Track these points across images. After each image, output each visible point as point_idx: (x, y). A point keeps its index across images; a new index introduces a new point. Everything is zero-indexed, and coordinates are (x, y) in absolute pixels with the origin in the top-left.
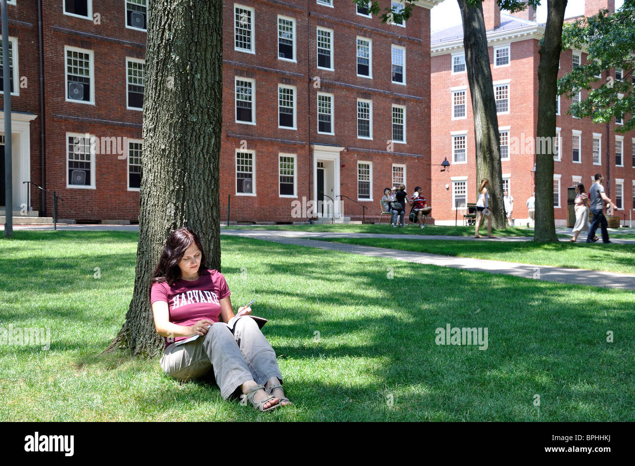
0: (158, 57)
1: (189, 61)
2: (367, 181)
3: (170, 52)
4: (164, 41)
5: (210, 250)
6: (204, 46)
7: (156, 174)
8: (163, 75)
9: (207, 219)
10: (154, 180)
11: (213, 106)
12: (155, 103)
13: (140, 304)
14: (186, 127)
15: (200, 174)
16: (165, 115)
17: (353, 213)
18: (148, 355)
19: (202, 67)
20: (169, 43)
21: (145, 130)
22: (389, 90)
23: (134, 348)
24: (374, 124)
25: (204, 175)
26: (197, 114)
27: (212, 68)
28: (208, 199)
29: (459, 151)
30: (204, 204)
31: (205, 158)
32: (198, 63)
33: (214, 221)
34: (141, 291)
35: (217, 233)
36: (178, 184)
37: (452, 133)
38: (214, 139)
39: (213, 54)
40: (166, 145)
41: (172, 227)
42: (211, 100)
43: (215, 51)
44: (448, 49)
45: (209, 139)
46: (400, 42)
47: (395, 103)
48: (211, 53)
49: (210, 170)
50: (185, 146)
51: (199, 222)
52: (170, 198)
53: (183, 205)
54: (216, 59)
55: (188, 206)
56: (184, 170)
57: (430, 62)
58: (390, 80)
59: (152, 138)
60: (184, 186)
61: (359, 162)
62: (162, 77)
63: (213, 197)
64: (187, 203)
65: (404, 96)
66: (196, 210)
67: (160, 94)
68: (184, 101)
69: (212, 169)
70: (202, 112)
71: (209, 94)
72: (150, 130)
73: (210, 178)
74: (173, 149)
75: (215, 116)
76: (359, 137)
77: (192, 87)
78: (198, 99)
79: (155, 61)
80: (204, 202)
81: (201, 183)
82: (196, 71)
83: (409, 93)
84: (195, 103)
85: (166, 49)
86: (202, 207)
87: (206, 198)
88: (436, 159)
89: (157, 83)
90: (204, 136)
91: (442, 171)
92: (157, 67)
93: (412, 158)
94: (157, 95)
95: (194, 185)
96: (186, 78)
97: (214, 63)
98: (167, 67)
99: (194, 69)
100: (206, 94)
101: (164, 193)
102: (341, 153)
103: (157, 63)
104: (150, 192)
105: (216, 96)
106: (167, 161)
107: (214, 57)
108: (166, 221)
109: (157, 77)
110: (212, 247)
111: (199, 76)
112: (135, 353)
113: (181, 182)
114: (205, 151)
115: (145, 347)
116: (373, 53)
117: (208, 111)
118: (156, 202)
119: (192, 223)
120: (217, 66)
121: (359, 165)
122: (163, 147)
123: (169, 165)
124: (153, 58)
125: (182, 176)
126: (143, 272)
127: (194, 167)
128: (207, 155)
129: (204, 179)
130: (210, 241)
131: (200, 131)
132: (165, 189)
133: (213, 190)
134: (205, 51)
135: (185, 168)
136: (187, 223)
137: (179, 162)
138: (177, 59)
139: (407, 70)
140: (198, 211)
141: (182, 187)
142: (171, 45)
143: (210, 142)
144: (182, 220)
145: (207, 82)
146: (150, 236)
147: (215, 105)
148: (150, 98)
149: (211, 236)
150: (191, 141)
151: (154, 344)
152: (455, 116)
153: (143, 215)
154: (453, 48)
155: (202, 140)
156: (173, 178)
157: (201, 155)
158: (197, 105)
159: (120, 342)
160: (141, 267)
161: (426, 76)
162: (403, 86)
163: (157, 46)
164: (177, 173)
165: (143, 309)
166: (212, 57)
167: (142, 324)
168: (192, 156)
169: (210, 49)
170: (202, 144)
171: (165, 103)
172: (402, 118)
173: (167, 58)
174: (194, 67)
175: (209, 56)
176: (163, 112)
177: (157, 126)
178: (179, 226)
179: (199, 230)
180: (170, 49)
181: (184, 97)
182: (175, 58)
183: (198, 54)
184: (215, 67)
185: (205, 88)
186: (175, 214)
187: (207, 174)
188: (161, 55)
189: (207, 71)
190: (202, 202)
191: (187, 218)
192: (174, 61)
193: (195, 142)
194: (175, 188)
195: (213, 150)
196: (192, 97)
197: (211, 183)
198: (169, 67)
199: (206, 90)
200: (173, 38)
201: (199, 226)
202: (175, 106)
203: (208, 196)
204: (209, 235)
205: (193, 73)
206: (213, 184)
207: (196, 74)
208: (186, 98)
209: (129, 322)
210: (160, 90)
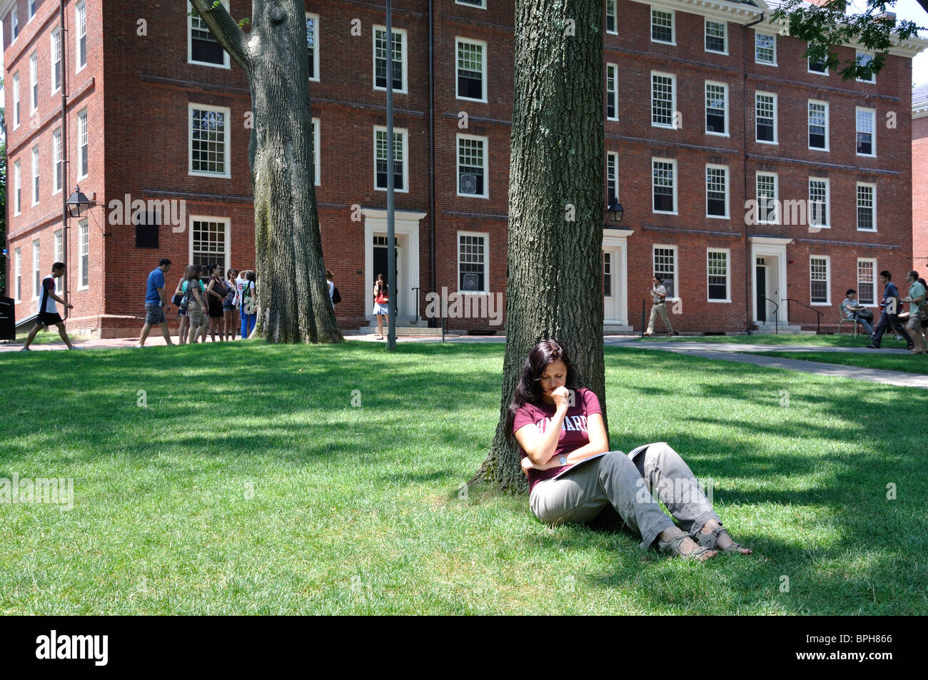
0: (524, 132)
1: (561, 133)
2: (823, 280)
3: (538, 125)
4: (531, 112)
5: (589, 364)
6: (579, 114)
7: (524, 272)
8: (530, 152)
9: (585, 326)
10: (521, 279)
11: (591, 187)
12: (522, 186)
14: (559, 214)
15: (576, 271)
16: (534, 200)
17: (804, 321)
18: (516, 490)
19: (577, 140)
20: (538, 115)
21: (511, 220)
22: (852, 164)
23: (501, 481)
24: (832, 208)
25: (581, 273)
26: (572, 197)
27: (590, 141)
28: (586, 302)
30: (582, 308)
31: (582, 252)
32: (572, 136)
33: (595, 328)
35: (598, 343)
36: (550, 283)
38: (593, 228)
39: (592, 124)
40: (534, 237)
41: (543, 335)
42: (589, 180)
43: (593, 120)
45: (587, 228)
46: (868, 103)
47: (860, 181)
48: (589, 123)
49: (588, 266)
50: (558, 237)
51: (575, 329)
52: (540, 302)
53: (555, 309)
54: (596, 130)
55: (562, 310)
56: (556, 267)
57: (911, 125)
58: (854, 152)
59: (518, 228)
60: (557, 286)
62: (529, 154)
63: (594, 299)
64: (561, 306)
65: (874, 171)
66: (571, 315)
67: (527, 175)
68: (556, 183)
69: (591, 265)
70: (578, 195)
71: (586, 172)
72: (517, 220)
73: (589, 276)
74: (543, 241)
75: (594, 199)
77: (565, 165)
78: (572, 180)
79: (522, 136)
80: (582, 305)
81: (577, 282)
82: (570, 146)
83: (880, 167)
84: (570, 184)
85: (534, 121)
87: (584, 300)
88: (920, 251)
89: (524, 163)
90: (581, 225)
91: (927, 265)
92: (523, 143)
93: (884, 250)
95: (569, 284)
96: (558, 155)
97: (592, 135)
98: (535, 143)
99: (567, 144)
100: (582, 172)
101: (533, 295)
102: (788, 246)
103: (524, 138)
104: (516, 293)
105: (595, 174)
106: (536, 256)
107: (592, 126)
108: (535, 329)
109: (523, 155)
110: (592, 360)
111: (573, 152)
112: (501, 487)
113: (553, 282)
114: (582, 243)
115: (513, 480)
116: (831, 119)
117: (586, 193)
118: (524, 306)
119: (567, 331)
120: (596, 138)
121: (813, 260)
122: (531, 239)
123: (538, 261)
124: (520, 133)
125: (553, 274)
127: (569, 263)
128: (585, 247)
129: (581, 277)
130: (589, 354)
132: (534, 290)
133: (592, 290)
134: (581, 121)
135: (558, 264)
136: (561, 331)
137: (550, 257)
138: (547, 132)
139: (877, 138)
140: (574, 316)
141: (555, 287)
142: (539, 117)
143: (588, 232)
144: (554, 327)
145: (583, 158)
146: (517, 348)
147: (594, 186)
148: (516, 180)
149: (590, 346)
150: (564, 232)
153: (509, 322)
155: (578, 229)
156: (543, 276)
157: (577, 248)
158: (572, 187)
159: (485, 473)
160: (508, 384)
161: (905, 144)
162: (872, 159)
163: (523, 118)
164: (549, 270)
166: (589, 127)
168: (566, 249)
169: (587, 118)
170: (578, 234)
171: (533, 186)
172: (871, 199)
173: (535, 132)
174: (568, 141)
175: (585, 126)
176: (530, 197)
177: (524, 215)
178: (551, 335)
179: (576, 339)
180: (539, 121)
181: (555, 178)
182: (545, 131)
183: (573, 124)
184: (594, 140)
185: (581, 166)
186: (546, 320)
187: (585, 271)
188: (529, 128)
189: (583, 145)
190: (579, 306)
191: (561, 325)
192: (543, 135)
193: (570, 232)
194: (546, 288)
195: (592, 242)
196: (565, 178)
197: (590, 281)
198: (538, 143)
199: (583, 168)
200: (542, 107)
201: (575, 335)
202: (545, 189)
203: (587, 299)
204: (588, 346)
205: (567, 148)
206: (592, 282)
207: (570, 149)
208: (558, 179)
209: (495, 450)
210: (527, 171)
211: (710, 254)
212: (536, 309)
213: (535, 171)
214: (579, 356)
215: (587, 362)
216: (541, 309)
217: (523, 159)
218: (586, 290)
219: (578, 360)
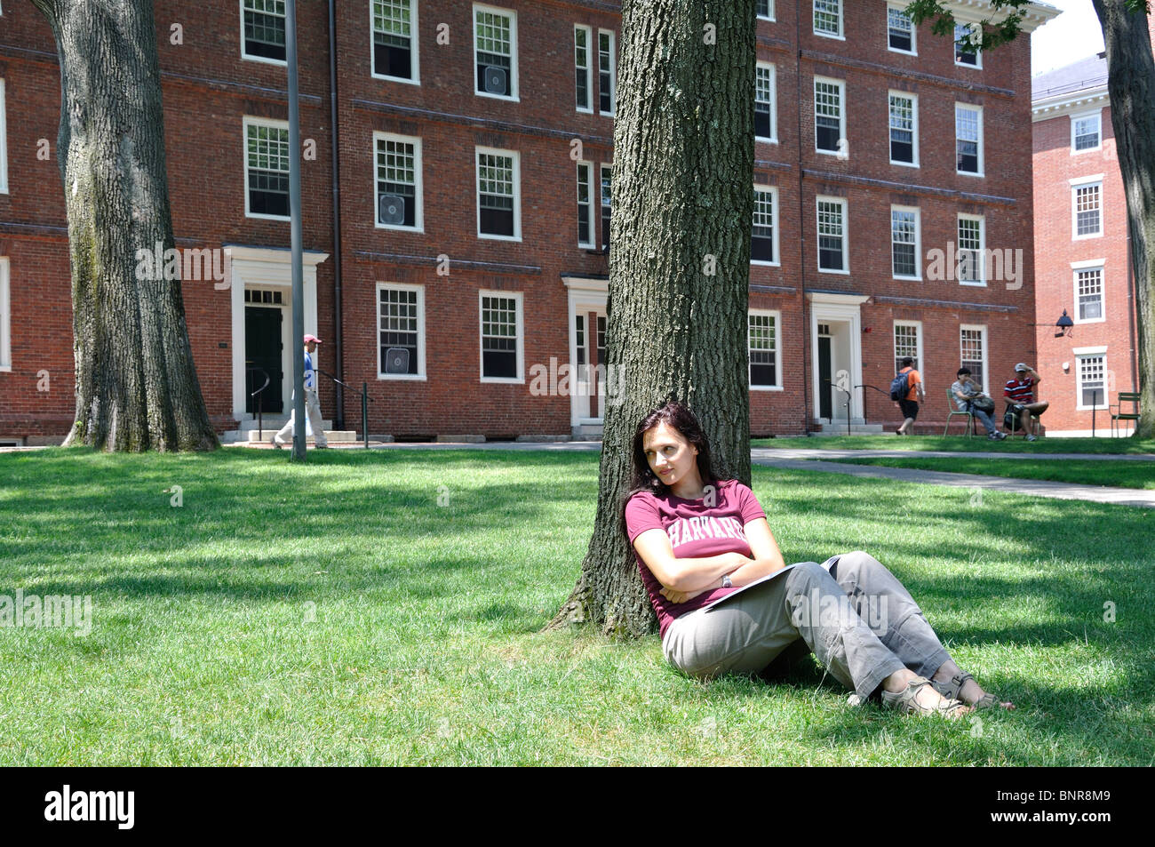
0: (642, 94)
1: (699, 96)
3: (666, 82)
4: (655, 63)
5: (735, 442)
6: (725, 68)
7: (639, 305)
8: (651, 124)
9: (730, 386)
10: (635, 315)
11: (739, 178)
12: (638, 176)
13: (609, 542)
14: (694, 218)
15: (718, 303)
16: (656, 197)
17: (886, 419)
18: (630, 633)
19: (722, 106)
20: (664, 67)
21: (617, 228)
22: (951, 187)
23: (602, 621)
24: (924, 251)
25: (724, 305)
26: (713, 192)
27: (738, 109)
28: (731, 350)
29: (1088, 298)
30: (725, 358)
31: (726, 274)
32: (714, 101)
33: (742, 389)
34: (612, 518)
35: (745, 411)
36: (680, 322)
37: (1075, 265)
38: (741, 240)
39: (742, 83)
40: (656, 252)
41: (669, 399)
42: (737, 168)
43: (744, 76)
44: (1063, 107)
45: (733, 239)
46: (971, 98)
47: (963, 211)
48: (738, 81)
50: (692, 252)
51: (716, 390)
52: (665, 349)
53: (687, 360)
54: (746, 92)
55: (697, 362)
56: (690, 296)
57: (1031, 131)
58: (953, 169)
59: (630, 240)
60: (690, 326)
61: (898, 323)
62: (650, 128)
64: (696, 355)
65: (981, 197)
66: (710, 368)
67: (645, 160)
68: (691, 171)
69: (738, 295)
70: (721, 190)
71: (733, 156)
72: (627, 227)
73: (734, 311)
74: (670, 258)
75: (743, 197)
76: (896, 277)
77: (704, 144)
78: (714, 166)
79: (638, 99)
80: (725, 354)
81: (719, 319)
82: (711, 115)
83: (990, 192)
84: (710, 172)
85: (659, 78)
86: (722, 363)
87: (728, 347)
88: (1045, 314)
89: (641, 141)
90: (726, 234)
91: (1057, 336)
92: (641, 111)
93: (997, 313)
94: (641, 161)
95: (708, 322)
96: (694, 128)
97: (743, 100)
98: (659, 110)
99: (708, 112)
100: (728, 156)
101: (653, 340)
102: (863, 307)
103: (642, 104)
104: (626, 338)
105: (744, 159)
106: (659, 280)
107: (742, 87)
108: (657, 390)
109: (640, 129)
110: (739, 437)
111: (716, 124)
112: (606, 631)
113: (684, 319)
114: (726, 260)
115: (624, 619)
116: (920, 120)
117: (732, 187)
118: (638, 356)
119: (704, 392)
120: (747, 105)
121: (898, 328)
122: (652, 255)
123: (662, 287)
124: (634, 96)
125: (685, 307)
126: (615, 484)
127: (708, 290)
128: (730, 268)
129: (724, 313)
130: (735, 427)
131: (717, 225)
132: (655, 331)
133: (739, 333)
134: (728, 78)
135: (692, 293)
136: (695, 393)
137: (680, 282)
138: (678, 95)
139: (987, 149)
140: (714, 371)
141: (687, 327)
142: (667, 70)
143: (735, 245)
144: (686, 388)
145: (730, 133)
146: (628, 419)
147: (744, 179)
148: (626, 168)
149: (736, 415)
150: (701, 244)
151: (640, 613)
152: (1080, 232)
154: (1074, 105)
155: (721, 241)
156: (670, 311)
157: (719, 268)
158: (713, 178)
159: (574, 613)
160: (611, 475)
161: (1023, 158)
162: (979, 179)
163: (640, 74)
164: (678, 302)
165: (616, 551)
166: (739, 88)
167: (616, 578)
168: (703, 270)
169: (736, 74)
170: (721, 248)
171: (656, 175)
172: (978, 238)
173: (660, 94)
174: (709, 108)
175: (733, 87)
176: (651, 192)
177: (640, 219)
179: (717, 405)
180: (666, 76)
181: (689, 162)
182: (675, 93)
183: (716, 83)
184: (744, 108)
185: (727, 146)
186: (673, 376)
187: (730, 303)
188: (650, 88)
189: (730, 115)
190: (721, 355)
191: (695, 384)
192: (672, 98)
193: (710, 245)
194: (673, 329)
195: (739, 260)
196: (704, 163)
197: (735, 319)
198: (664, 110)
199: (729, 149)
200: (672, 56)
201: (716, 398)
202: (673, 180)
203: (732, 345)
204: (733, 415)
205: (706, 118)
206: (740, 320)
207: (712, 120)
208: (694, 164)
209: (589, 576)
210: (646, 153)
211: (752, 318)
212: (659, 360)
213: (659, 153)
214: (721, 430)
215: (731, 439)
216: (666, 360)
217: (640, 135)
218: (731, 333)
219: (720, 436)
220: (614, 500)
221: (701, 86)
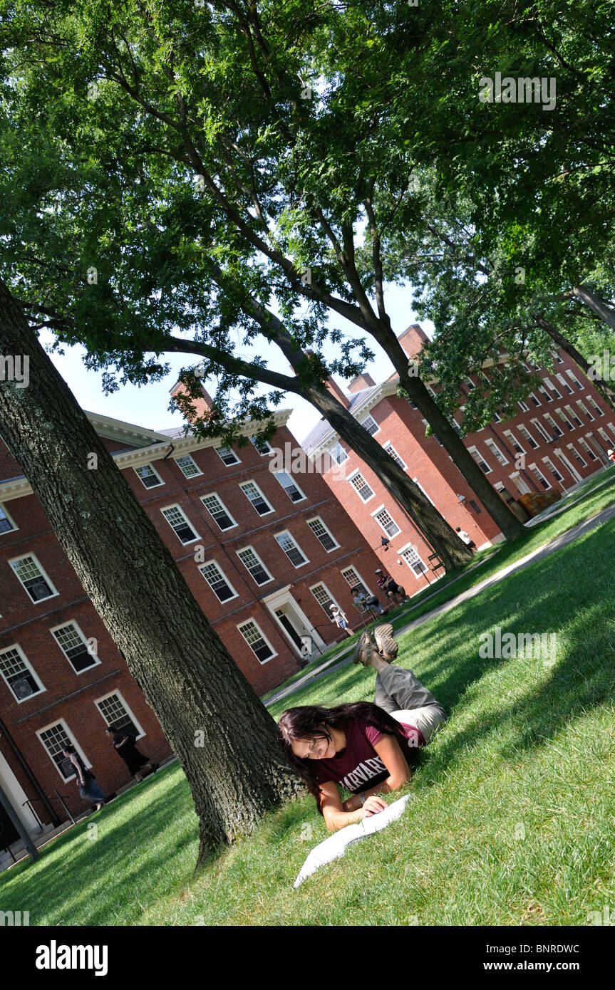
0: (69, 528)
1: (102, 510)
3: (78, 513)
4: (66, 507)
6: (107, 488)
7: (137, 643)
8: (84, 540)
9: (215, 656)
10: (138, 650)
11: (151, 541)
12: (93, 573)
13: (203, 789)
14: (138, 576)
15: (181, 615)
16: (110, 577)
18: (245, 834)
19: (118, 508)
20: (73, 506)
21: (100, 608)
22: (296, 511)
23: (226, 838)
24: (302, 548)
25: (185, 614)
26: (141, 556)
27: (128, 505)
28: (204, 636)
29: (388, 526)
30: (204, 642)
31: (175, 596)
32: (112, 507)
33: (222, 653)
34: (196, 774)
35: (233, 665)
36: (165, 638)
37: (373, 514)
38: (172, 573)
39: (121, 490)
40: (129, 608)
41: (186, 685)
42: (146, 536)
43: (121, 487)
44: (321, 449)
45: (168, 575)
47: (308, 519)
48: (119, 491)
49: (187, 605)
50: (149, 595)
51: (209, 663)
52: (166, 658)
53: (182, 656)
54: (127, 494)
55: (189, 654)
56: (162, 620)
58: (291, 503)
60: (172, 636)
61: (311, 588)
62: (84, 543)
63: (208, 631)
64: (186, 651)
65: (311, 508)
66: (199, 653)
67: (92, 561)
68: (121, 552)
70: (145, 553)
71: (140, 531)
72: (105, 604)
73: (193, 614)
74: (138, 606)
75: (159, 549)
76: (297, 567)
77: (120, 534)
78: (133, 542)
79: (69, 532)
80: (202, 640)
81: (186, 623)
82: (115, 516)
83: (314, 503)
84: (132, 547)
85: (73, 513)
86: (203, 646)
87: (201, 636)
88: (374, 543)
89: (84, 553)
90: (162, 575)
91: (386, 550)
92: (74, 537)
93: (353, 556)
94: (90, 563)
95: (182, 629)
96: (109, 528)
97: (128, 499)
98: (84, 530)
99: (111, 516)
100: (137, 532)
101: (157, 657)
102: (290, 590)
103: (72, 533)
104: (141, 666)
105: (148, 529)
106: (140, 622)
107: (123, 493)
108: (176, 684)
109: (79, 547)
110: (238, 681)
111: (120, 519)
112: (231, 843)
113: (167, 635)
114: (171, 589)
115: (237, 828)
116: (261, 489)
117: (150, 548)
118: (154, 672)
120: (132, 500)
121: (313, 591)
122: (127, 611)
123: (144, 625)
124: (66, 531)
125: (164, 628)
126: (185, 753)
127: (171, 611)
128: (176, 592)
129: (187, 617)
130: (232, 677)
131: (154, 573)
132: (155, 651)
133: (202, 624)
134: (112, 492)
135: (162, 618)
136: (198, 672)
137: (152, 616)
138: (89, 516)
139: (300, 485)
140: (202, 653)
141: (171, 638)
142: (75, 507)
143: (171, 578)
144: (192, 672)
145: (131, 520)
147: (154, 538)
148: (85, 572)
150: (151, 588)
152: (365, 499)
153: (149, 695)
154: (325, 446)
155: (162, 580)
156: (156, 635)
157: (170, 595)
158: (136, 549)
159: (207, 844)
162: (305, 500)
163: (62, 517)
164: (158, 627)
166: (121, 494)
167: (219, 808)
168: (161, 601)
169: (115, 488)
170: (164, 584)
171: (103, 566)
172: (322, 527)
173: (79, 521)
174: (111, 513)
175: (118, 495)
176: (106, 577)
179: (215, 671)
180: (77, 510)
181: (117, 548)
182: (87, 516)
183: (107, 498)
184: (131, 503)
185: (133, 528)
186: (180, 670)
187: (187, 611)
188: (71, 522)
189: (125, 510)
190: (200, 642)
191: (195, 667)
192: (87, 519)
193: (156, 585)
194: (164, 644)
195: (178, 584)
196: (126, 544)
197: (196, 618)
198: (86, 528)
200: (73, 498)
201: (212, 667)
202: (114, 562)
203: (201, 632)
204: (227, 671)
205: (113, 519)
206: (199, 617)
207: (116, 518)
208: (121, 548)
209: (204, 816)
210: (90, 558)
211: (241, 629)
212: (167, 666)
213: (97, 553)
214: (226, 683)
216: (171, 664)
218: (199, 627)
219: (227, 687)
220: (190, 763)
221: (99, 504)
